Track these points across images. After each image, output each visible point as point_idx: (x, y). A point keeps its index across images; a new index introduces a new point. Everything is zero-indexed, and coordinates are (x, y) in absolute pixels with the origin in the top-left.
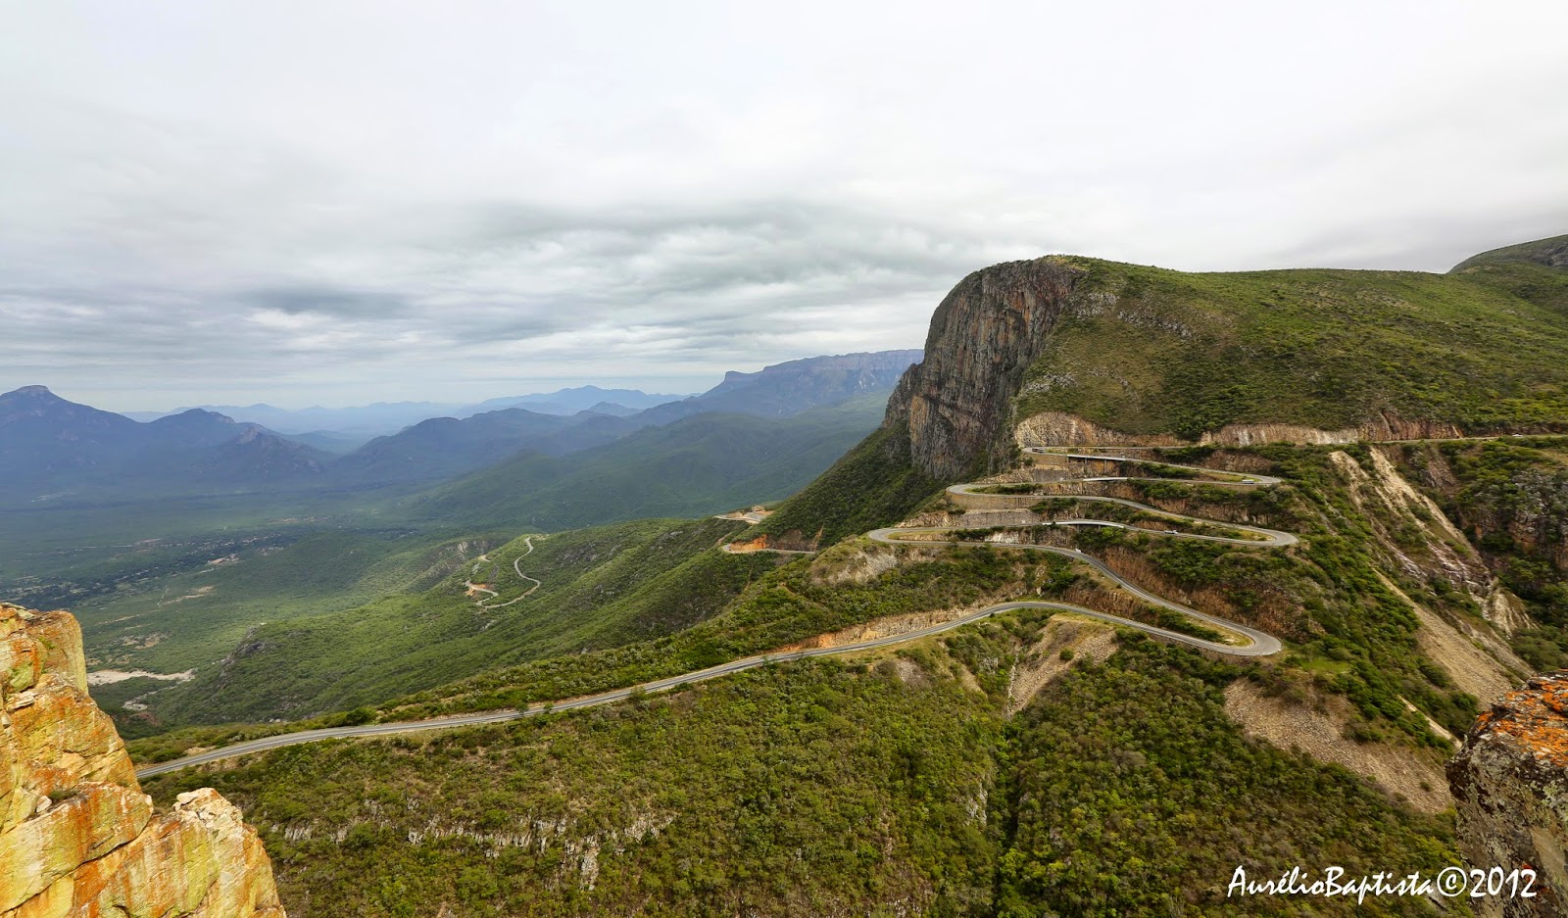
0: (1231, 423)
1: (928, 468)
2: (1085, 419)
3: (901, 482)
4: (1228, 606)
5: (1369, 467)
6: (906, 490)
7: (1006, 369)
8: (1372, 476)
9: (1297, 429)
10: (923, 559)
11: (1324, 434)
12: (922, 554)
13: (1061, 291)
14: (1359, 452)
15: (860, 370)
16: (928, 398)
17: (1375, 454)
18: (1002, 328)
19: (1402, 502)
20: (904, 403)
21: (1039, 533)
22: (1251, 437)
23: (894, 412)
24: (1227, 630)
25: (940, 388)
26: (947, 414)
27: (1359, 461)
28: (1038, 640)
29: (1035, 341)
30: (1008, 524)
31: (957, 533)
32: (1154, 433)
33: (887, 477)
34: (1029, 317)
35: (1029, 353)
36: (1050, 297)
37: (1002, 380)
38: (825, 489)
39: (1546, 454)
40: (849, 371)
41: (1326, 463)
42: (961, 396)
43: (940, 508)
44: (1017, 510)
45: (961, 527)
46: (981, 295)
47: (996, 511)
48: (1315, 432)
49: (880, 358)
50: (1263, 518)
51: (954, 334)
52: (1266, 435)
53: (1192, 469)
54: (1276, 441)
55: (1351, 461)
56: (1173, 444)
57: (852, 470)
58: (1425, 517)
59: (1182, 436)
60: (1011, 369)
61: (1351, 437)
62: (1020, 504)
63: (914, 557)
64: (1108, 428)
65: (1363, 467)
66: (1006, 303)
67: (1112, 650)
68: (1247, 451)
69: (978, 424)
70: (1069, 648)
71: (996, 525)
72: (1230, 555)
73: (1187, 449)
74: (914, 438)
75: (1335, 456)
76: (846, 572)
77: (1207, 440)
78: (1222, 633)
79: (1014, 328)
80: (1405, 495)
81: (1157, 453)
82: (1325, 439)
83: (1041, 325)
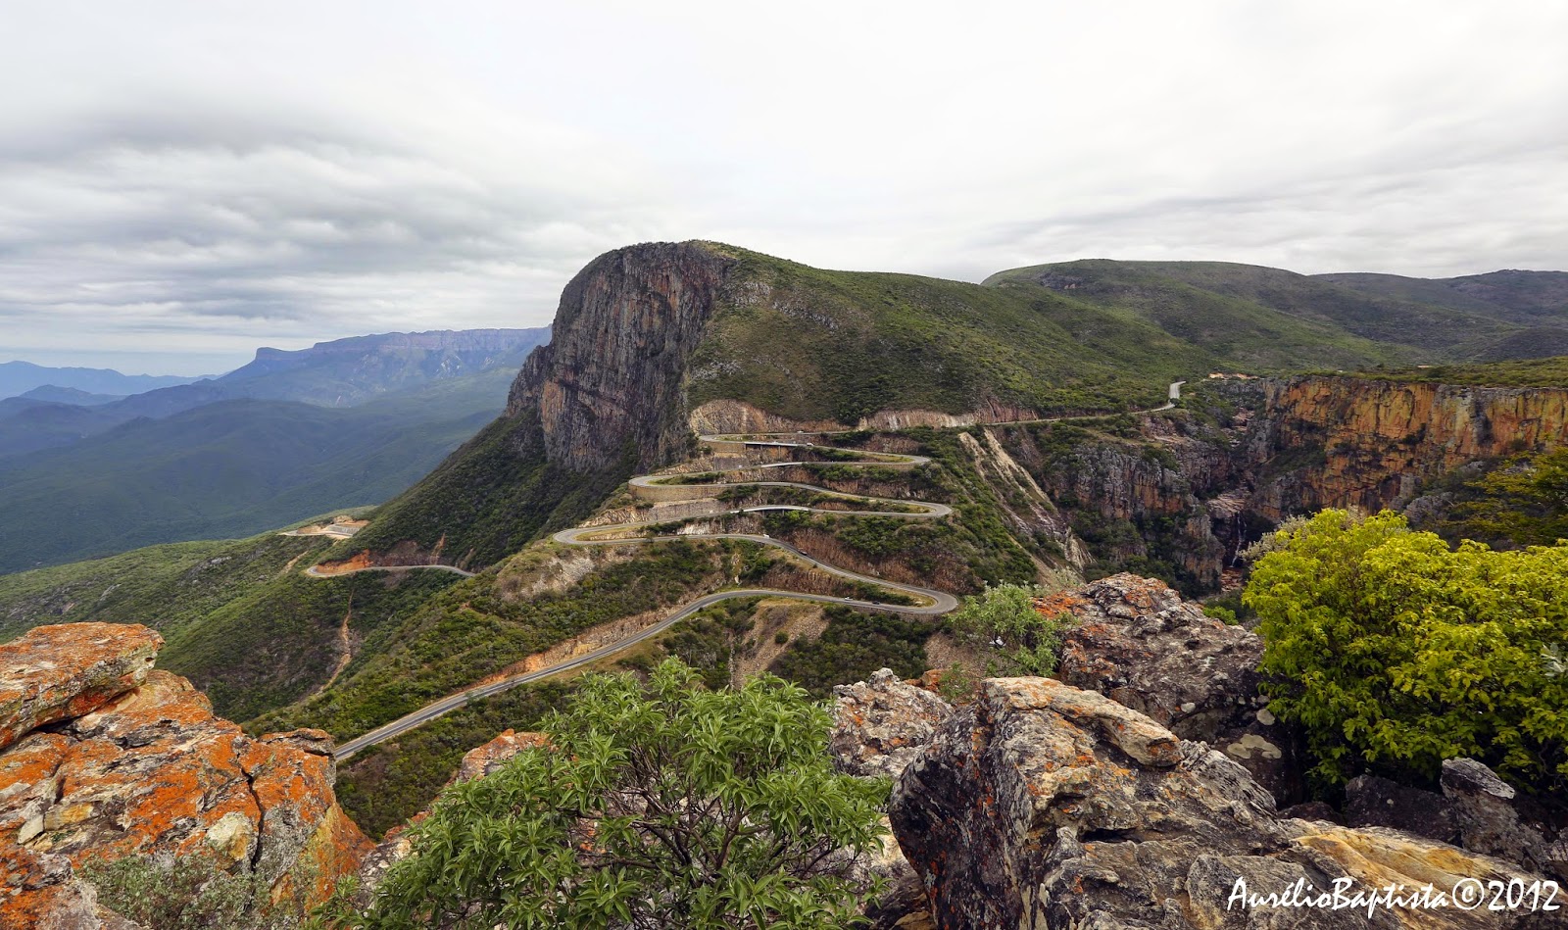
0: (881, 409)
1: (567, 461)
2: (754, 406)
3: (537, 478)
4: (910, 573)
5: (985, 445)
6: (545, 486)
7: (652, 355)
8: (988, 452)
9: (931, 414)
10: (620, 560)
11: (951, 418)
12: (619, 554)
13: (712, 277)
14: (977, 432)
15: (443, 351)
16: (563, 383)
17: (989, 435)
18: (646, 311)
19: (1009, 472)
20: (530, 389)
21: (727, 522)
22: (898, 421)
23: (519, 401)
24: (915, 595)
25: (576, 374)
26: (588, 402)
27: (979, 440)
28: (751, 627)
29: (684, 326)
30: (697, 514)
31: (650, 528)
32: (819, 419)
33: (518, 472)
34: (675, 302)
35: (679, 339)
36: (698, 283)
37: (648, 366)
38: (443, 490)
39: (1089, 431)
40: (430, 352)
41: (957, 443)
42: (603, 381)
43: (626, 503)
44: (704, 500)
45: (652, 522)
46: (623, 275)
47: (684, 502)
48: (945, 416)
49: (466, 338)
50: (922, 493)
51: (593, 315)
52: (910, 419)
53: (857, 452)
54: (918, 424)
55: (974, 441)
56: (840, 430)
57: (474, 467)
58: (1025, 484)
59: (843, 422)
60: (658, 354)
61: (970, 421)
62: (706, 493)
63: (611, 557)
64: (777, 415)
65: (981, 445)
66: (650, 285)
67: (823, 626)
68: (899, 434)
69: (622, 412)
70: (783, 631)
71: (685, 516)
72: (907, 527)
73: (850, 434)
74: (547, 428)
75: (963, 437)
76: (541, 582)
77: (863, 426)
78: (911, 597)
79: (659, 312)
80: (1010, 467)
81: (824, 437)
82: (952, 422)
83: (690, 310)
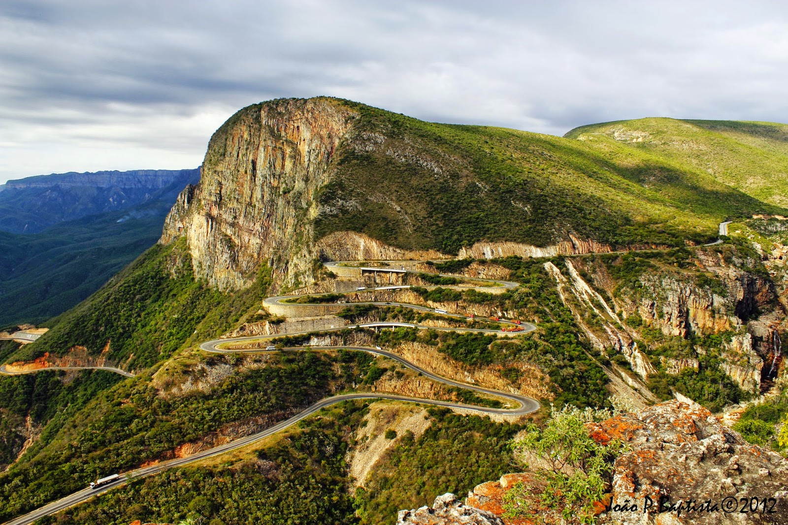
0: (478, 241)
1: (212, 282)
2: (371, 236)
3: (186, 296)
4: (501, 380)
5: (566, 273)
6: (192, 303)
7: (285, 193)
8: (568, 279)
9: (521, 246)
10: (255, 366)
11: (538, 249)
12: (256, 361)
13: (335, 128)
14: (559, 261)
15: (111, 188)
16: (209, 216)
17: (570, 265)
18: (279, 156)
19: (586, 297)
20: (182, 221)
21: (345, 335)
22: (492, 252)
23: (173, 230)
24: (504, 400)
25: (220, 208)
26: (229, 232)
27: (560, 269)
28: (365, 424)
29: (311, 169)
30: (320, 328)
31: (281, 340)
32: (426, 248)
33: (171, 290)
34: (304, 148)
35: (307, 180)
36: (324, 133)
37: (281, 202)
38: (108, 305)
39: (652, 262)
40: (100, 189)
41: (542, 271)
42: (243, 215)
43: (261, 317)
44: (326, 317)
45: (282, 335)
46: (261, 125)
47: (309, 318)
48: (533, 248)
49: (130, 177)
50: (511, 312)
51: (234, 159)
52: (504, 249)
53: (457, 276)
54: (509, 255)
55: (556, 270)
56: (441, 258)
57: (135, 285)
58: (600, 307)
59: (445, 253)
60: (289, 192)
61: (552, 251)
62: (328, 311)
63: (249, 366)
64: (390, 245)
65: (562, 273)
66: (283, 134)
67: (428, 424)
68: (495, 262)
69: (258, 241)
70: (392, 428)
71: (310, 329)
72: (499, 342)
73: (451, 262)
74: (195, 254)
75: (547, 265)
76: (188, 383)
77: (463, 255)
78: (501, 401)
79: (291, 157)
80: (586, 292)
81: (430, 264)
82: (537, 253)
83: (317, 156)
